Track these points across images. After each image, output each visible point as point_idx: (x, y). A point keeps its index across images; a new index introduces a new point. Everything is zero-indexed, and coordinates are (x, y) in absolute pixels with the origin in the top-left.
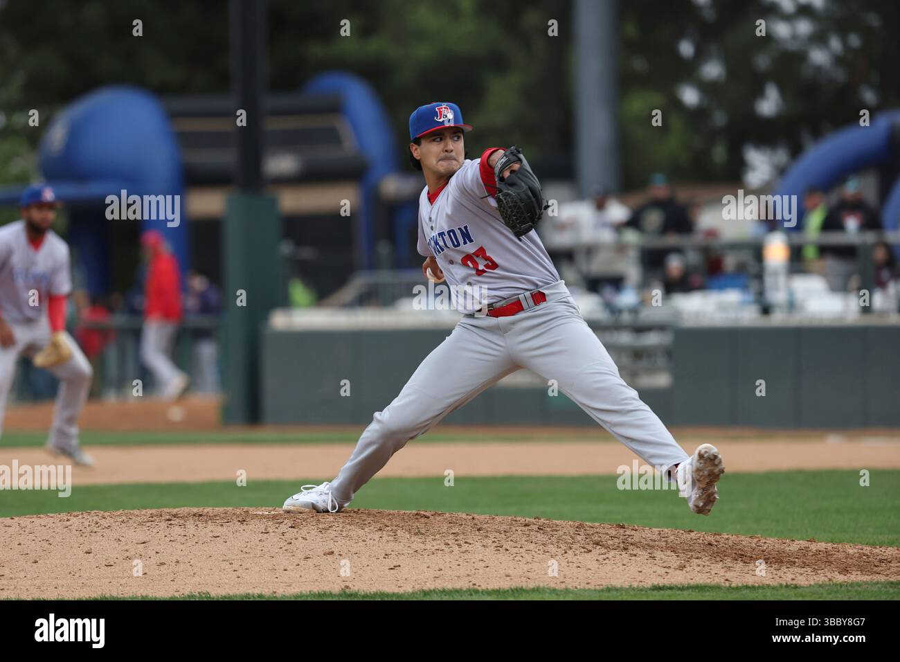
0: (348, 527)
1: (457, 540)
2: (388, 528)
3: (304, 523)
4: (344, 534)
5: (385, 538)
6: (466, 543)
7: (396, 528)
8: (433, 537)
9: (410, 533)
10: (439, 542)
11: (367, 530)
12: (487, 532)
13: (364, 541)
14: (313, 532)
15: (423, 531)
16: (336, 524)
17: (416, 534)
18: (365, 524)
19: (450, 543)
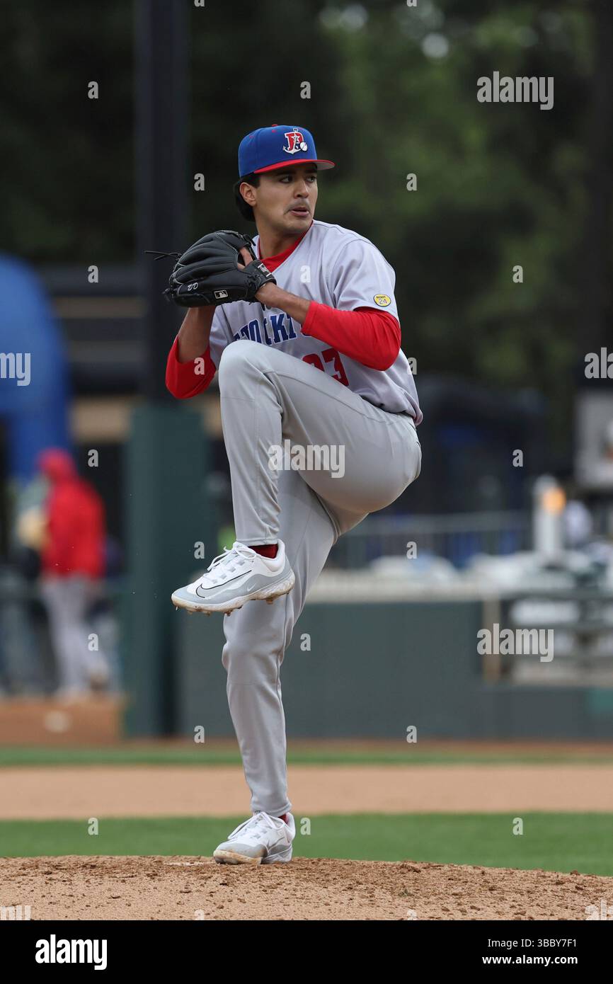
0: (305, 884)
1: (459, 904)
2: (361, 886)
3: (240, 878)
4: (299, 894)
5: (357, 900)
6: (472, 908)
7: (372, 886)
8: (424, 899)
9: (392, 893)
10: (434, 906)
11: (330, 888)
12: (503, 891)
13: (327, 904)
14: (253, 891)
15: (411, 891)
16: (286, 880)
17: (401, 895)
18: (328, 881)
19: (449, 907)
